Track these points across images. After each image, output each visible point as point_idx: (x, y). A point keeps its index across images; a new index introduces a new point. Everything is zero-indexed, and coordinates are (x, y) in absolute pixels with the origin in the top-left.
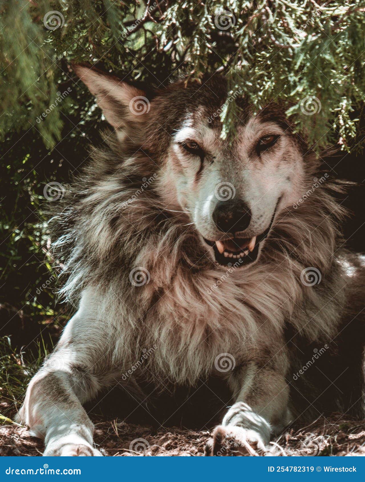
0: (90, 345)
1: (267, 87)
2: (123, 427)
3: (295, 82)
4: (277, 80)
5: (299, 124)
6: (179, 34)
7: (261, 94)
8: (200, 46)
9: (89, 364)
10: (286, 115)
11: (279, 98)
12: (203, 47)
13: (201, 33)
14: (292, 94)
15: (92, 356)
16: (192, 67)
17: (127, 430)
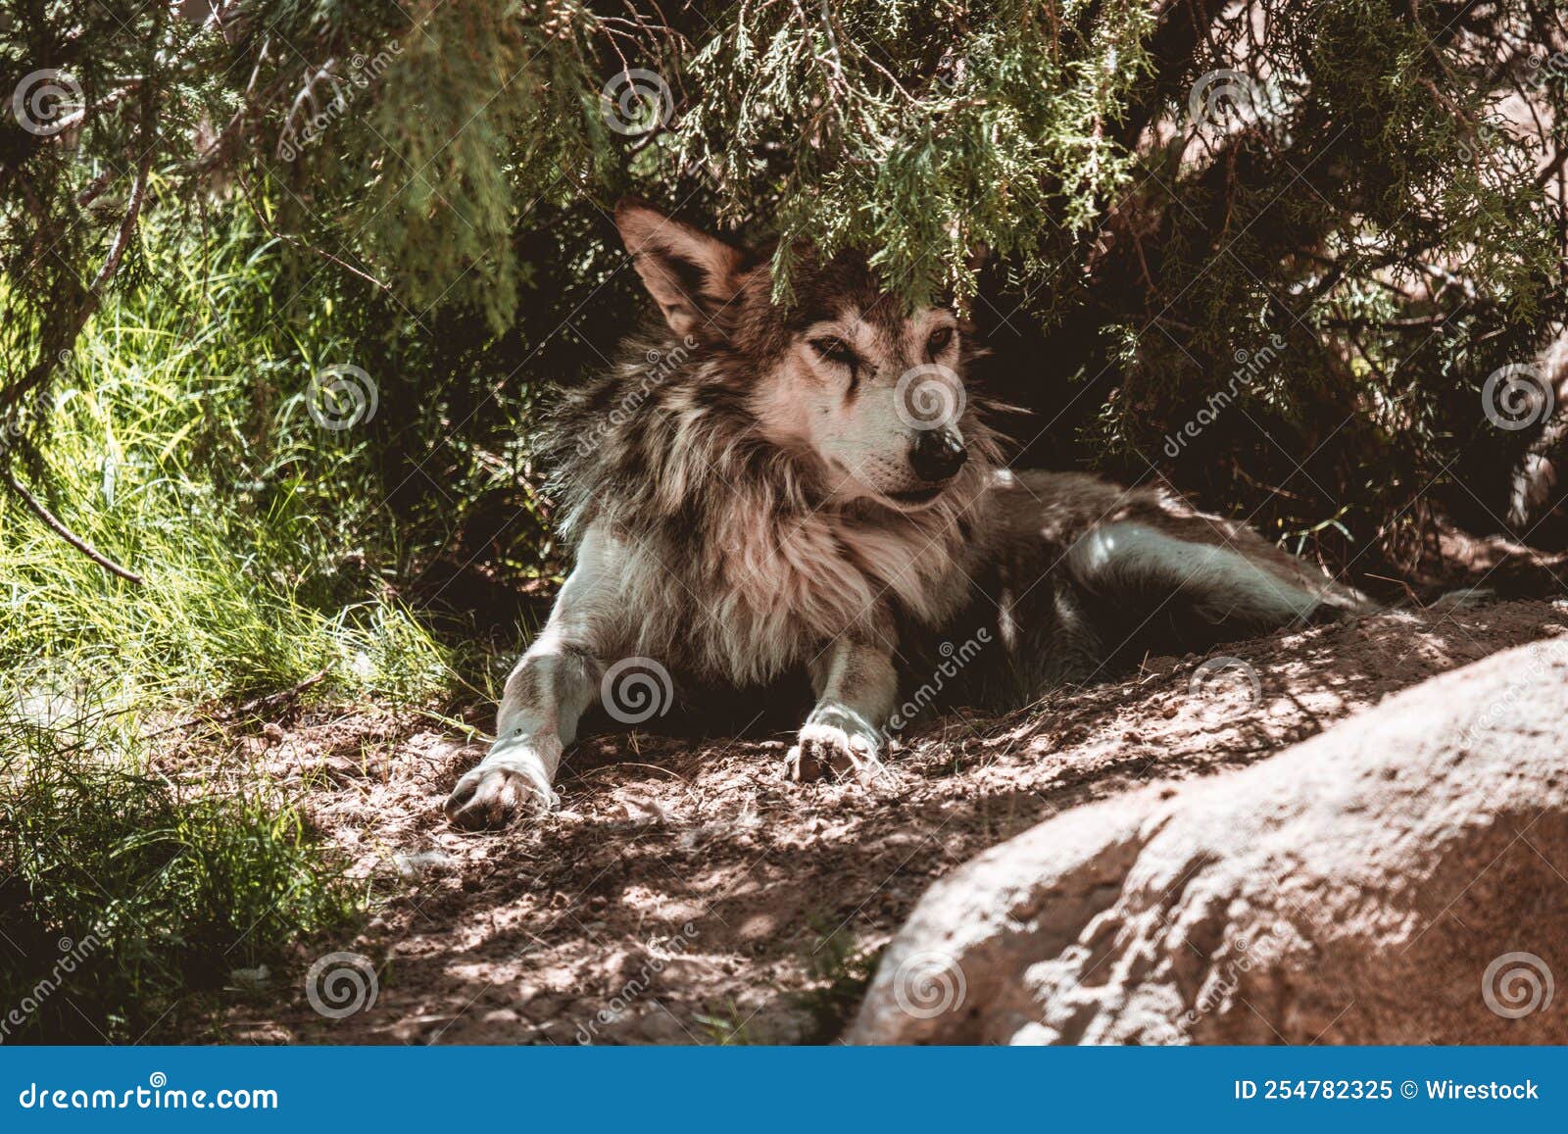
0: (594, 612)
1: (839, 225)
2: (646, 741)
3: (880, 216)
4: (854, 213)
5: (888, 278)
6: (706, 150)
7: (830, 235)
8: (738, 166)
9: (592, 643)
10: (868, 266)
11: (858, 241)
12: (743, 168)
13: (737, 145)
14: (878, 232)
15: (597, 629)
16: (728, 199)
17: (652, 746)
